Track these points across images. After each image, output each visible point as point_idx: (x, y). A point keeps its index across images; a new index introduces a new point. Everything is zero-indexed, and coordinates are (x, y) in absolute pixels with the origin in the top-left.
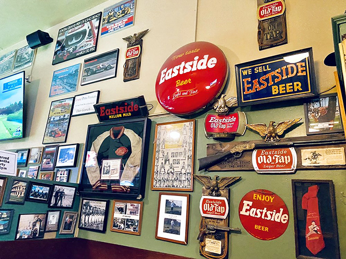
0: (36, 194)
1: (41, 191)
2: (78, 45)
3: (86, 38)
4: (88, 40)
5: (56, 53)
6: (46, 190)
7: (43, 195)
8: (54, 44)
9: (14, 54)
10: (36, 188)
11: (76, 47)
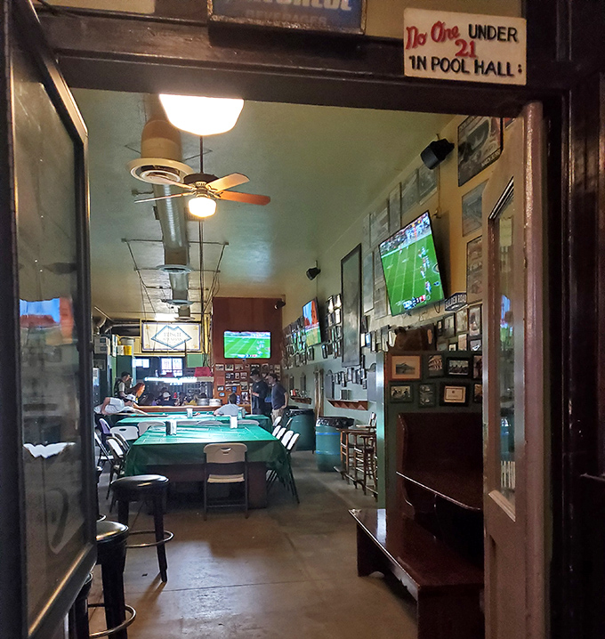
0: (455, 369)
1: (459, 366)
2: (481, 149)
3: (489, 136)
4: (492, 138)
5: (459, 166)
6: (465, 364)
7: (463, 370)
8: (456, 150)
9: (415, 176)
10: (453, 363)
11: (480, 152)
